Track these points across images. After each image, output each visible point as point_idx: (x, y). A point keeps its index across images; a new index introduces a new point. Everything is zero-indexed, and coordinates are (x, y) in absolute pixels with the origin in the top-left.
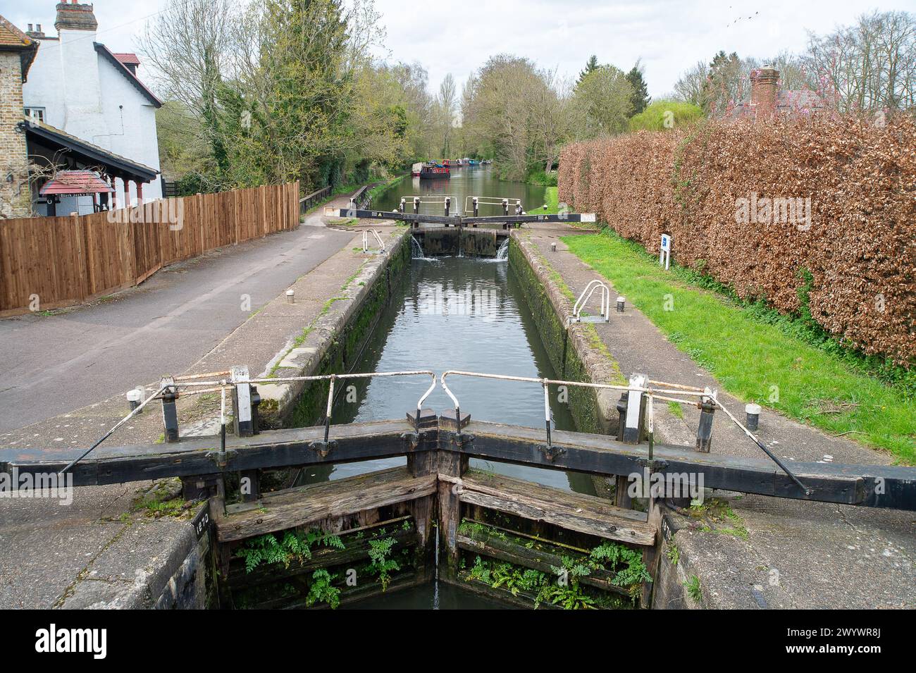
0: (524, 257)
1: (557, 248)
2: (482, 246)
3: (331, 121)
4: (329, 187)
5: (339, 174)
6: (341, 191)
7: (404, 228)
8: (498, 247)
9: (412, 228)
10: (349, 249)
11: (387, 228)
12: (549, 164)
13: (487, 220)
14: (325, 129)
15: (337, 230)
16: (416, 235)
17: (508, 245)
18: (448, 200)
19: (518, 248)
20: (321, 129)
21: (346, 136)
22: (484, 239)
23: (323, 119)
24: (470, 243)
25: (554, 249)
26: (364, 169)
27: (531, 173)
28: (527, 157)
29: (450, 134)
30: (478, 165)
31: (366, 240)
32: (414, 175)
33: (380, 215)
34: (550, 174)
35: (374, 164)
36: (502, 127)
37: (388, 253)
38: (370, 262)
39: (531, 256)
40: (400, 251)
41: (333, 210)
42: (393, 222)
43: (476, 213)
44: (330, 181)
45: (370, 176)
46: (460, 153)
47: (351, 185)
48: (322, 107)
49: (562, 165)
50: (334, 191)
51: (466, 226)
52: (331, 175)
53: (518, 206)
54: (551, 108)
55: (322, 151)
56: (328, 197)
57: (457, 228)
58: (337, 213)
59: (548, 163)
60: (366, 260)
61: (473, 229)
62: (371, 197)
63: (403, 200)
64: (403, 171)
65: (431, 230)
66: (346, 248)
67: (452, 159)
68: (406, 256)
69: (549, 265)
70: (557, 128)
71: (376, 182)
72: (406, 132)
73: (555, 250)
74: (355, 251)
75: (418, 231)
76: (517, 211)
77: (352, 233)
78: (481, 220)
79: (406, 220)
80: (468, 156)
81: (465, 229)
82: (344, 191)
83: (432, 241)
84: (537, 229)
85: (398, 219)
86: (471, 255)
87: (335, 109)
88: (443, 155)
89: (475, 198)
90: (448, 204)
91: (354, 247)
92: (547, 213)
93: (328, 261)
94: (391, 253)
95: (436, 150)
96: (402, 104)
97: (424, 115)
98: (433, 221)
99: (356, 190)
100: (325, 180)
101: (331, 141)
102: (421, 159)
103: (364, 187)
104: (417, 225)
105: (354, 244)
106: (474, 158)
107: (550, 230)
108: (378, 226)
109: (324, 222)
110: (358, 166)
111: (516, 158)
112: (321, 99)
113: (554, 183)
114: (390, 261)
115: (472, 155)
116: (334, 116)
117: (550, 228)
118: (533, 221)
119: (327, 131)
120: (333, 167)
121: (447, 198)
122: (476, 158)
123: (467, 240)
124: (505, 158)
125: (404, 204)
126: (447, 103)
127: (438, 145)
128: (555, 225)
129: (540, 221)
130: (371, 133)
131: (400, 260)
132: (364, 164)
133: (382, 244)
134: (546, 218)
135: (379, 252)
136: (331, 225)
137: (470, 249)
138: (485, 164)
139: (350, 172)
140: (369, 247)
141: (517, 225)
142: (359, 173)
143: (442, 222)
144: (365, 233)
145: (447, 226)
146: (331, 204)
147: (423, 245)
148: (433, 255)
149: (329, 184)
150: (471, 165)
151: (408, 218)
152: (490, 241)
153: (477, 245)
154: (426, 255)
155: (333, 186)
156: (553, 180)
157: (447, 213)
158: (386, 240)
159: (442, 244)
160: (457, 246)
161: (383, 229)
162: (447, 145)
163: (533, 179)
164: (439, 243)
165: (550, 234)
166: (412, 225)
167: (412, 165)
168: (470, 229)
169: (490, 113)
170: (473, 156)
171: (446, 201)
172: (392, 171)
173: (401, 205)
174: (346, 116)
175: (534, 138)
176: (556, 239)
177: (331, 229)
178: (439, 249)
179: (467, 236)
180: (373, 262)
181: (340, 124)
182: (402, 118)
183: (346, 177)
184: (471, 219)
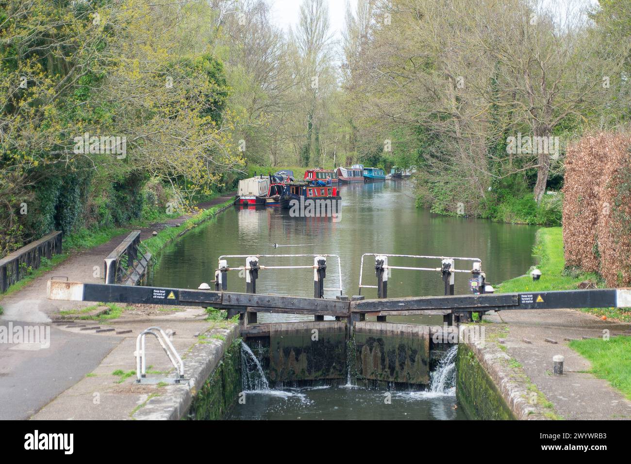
0: (493, 388)
1: (565, 368)
2: (397, 364)
3: (63, 92)
4: (56, 233)
5: (78, 204)
6: (81, 242)
7: (225, 323)
8: (433, 365)
9: (242, 324)
10: (104, 371)
11: (189, 325)
12: (542, 178)
13: (408, 306)
14: (49, 109)
15: (76, 330)
16: (250, 339)
17: (456, 359)
18: (321, 262)
19: (479, 367)
20: (42, 108)
21: (97, 122)
22: (402, 348)
23: (47, 88)
24: (370, 358)
25: (559, 369)
26: (133, 193)
27: (500, 200)
28: (491, 163)
29: (320, 113)
30: (384, 180)
31: (143, 352)
32: (241, 204)
33: (172, 296)
34: (544, 198)
35: (154, 181)
36: (435, 97)
37: (192, 382)
38: (152, 402)
39: (509, 386)
40: (217, 377)
41: (68, 285)
42: (200, 311)
43: (383, 289)
44: (58, 220)
45: (146, 207)
46: (343, 156)
47: (103, 228)
48: (44, 63)
49: (571, 182)
50: (67, 242)
51: (363, 319)
52: (59, 207)
53: (476, 274)
54: (543, 56)
55: (42, 156)
56: (54, 256)
57: (342, 324)
58: (77, 293)
59: (540, 176)
60: (144, 398)
61: (378, 326)
62: (149, 255)
63: (223, 263)
64: (218, 196)
65: (284, 328)
66: (97, 371)
67: (326, 167)
68: (230, 387)
69: (549, 407)
70: (557, 99)
71: (158, 220)
72: (226, 114)
73: (561, 372)
74: (117, 378)
75: (255, 331)
76: (474, 284)
77: (109, 338)
78: (394, 306)
79: (228, 308)
80: (361, 160)
81: (359, 325)
82: (89, 242)
83: (287, 352)
84: (520, 324)
85: (211, 304)
86: (374, 383)
87: (72, 64)
88: (305, 159)
89: (380, 257)
90: (322, 271)
91: (114, 370)
92: (540, 288)
93: (59, 400)
94: (198, 382)
95: (290, 148)
96: (218, 51)
97: (262, 73)
98: (288, 308)
99: (117, 240)
100: (46, 219)
101: (63, 135)
102: (256, 167)
103: (134, 234)
104: (253, 317)
105: (116, 360)
106: (374, 165)
107: (547, 326)
108: (167, 321)
109: (47, 313)
110: (118, 187)
111: (466, 163)
112: (41, 43)
113: (553, 220)
114: (196, 399)
115: (369, 160)
116: (69, 80)
117: (550, 321)
118: (510, 307)
119: (54, 111)
120: (65, 191)
121: (318, 257)
122: (380, 166)
123: (365, 349)
124: (443, 165)
125: (224, 271)
126: (312, 47)
127: (294, 138)
128: (560, 314)
129: (526, 306)
130: (150, 116)
131: (216, 396)
132: (133, 182)
133: (178, 362)
134: (539, 299)
135: (171, 379)
136: (61, 319)
137: (372, 368)
138: (398, 177)
139: (102, 200)
140: (149, 368)
141: (475, 315)
142: (122, 201)
143: (310, 311)
144: (141, 339)
145: (320, 318)
146: (61, 271)
147: (266, 362)
148: (288, 385)
149: (57, 229)
150: (368, 180)
151: (233, 303)
152: (415, 352)
153: (387, 362)
154: (273, 385)
155: (64, 232)
156: (552, 211)
157: (320, 292)
158: (188, 351)
159: (308, 359)
160: (343, 364)
161: (179, 328)
162: (313, 137)
163: (505, 210)
164: (303, 357)
165: (550, 334)
166: (241, 318)
167: (236, 183)
168: (370, 325)
169: (410, 66)
170: (374, 160)
171: (316, 265)
172: (194, 198)
173: (218, 273)
174: (98, 80)
175: (506, 120)
176: (565, 346)
177: (63, 328)
178: (303, 371)
179: (364, 341)
180: (158, 402)
181: (83, 97)
182: (217, 82)
183: (92, 211)
184: (373, 304)
